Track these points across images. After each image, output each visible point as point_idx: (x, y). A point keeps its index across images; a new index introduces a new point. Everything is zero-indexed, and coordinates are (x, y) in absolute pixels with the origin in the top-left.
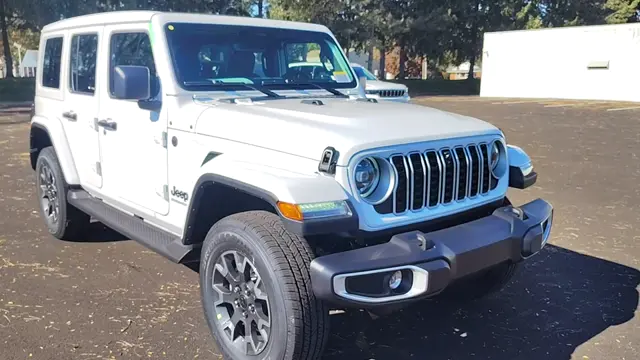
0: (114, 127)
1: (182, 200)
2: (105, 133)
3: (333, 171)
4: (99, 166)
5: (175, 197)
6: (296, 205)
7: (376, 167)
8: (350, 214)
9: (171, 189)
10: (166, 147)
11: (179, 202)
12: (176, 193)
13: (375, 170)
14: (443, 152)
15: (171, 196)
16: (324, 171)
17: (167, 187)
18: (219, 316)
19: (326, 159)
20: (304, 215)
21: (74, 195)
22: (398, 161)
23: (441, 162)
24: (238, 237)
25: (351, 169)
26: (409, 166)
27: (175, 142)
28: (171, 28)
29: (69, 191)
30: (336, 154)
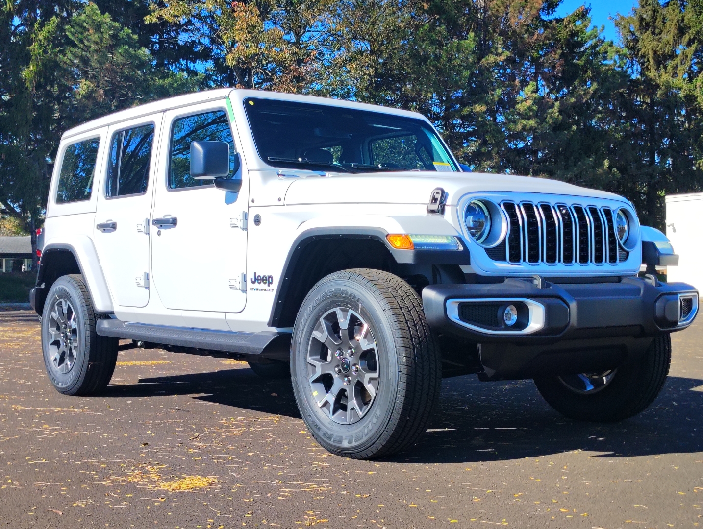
0: (174, 222)
1: (265, 286)
2: (159, 233)
3: (442, 211)
4: (147, 276)
5: (256, 285)
6: (407, 236)
7: (487, 213)
8: (461, 248)
9: (251, 276)
10: (245, 229)
11: (261, 290)
12: (257, 279)
13: (486, 217)
14: (559, 207)
15: (250, 285)
16: (433, 211)
17: (245, 277)
18: (315, 394)
19: (434, 200)
20: (416, 245)
21: (105, 324)
22: (510, 207)
23: (557, 216)
24: (342, 288)
25: (462, 209)
26: (521, 214)
27: (257, 221)
28: (251, 103)
29: (98, 321)
30: (444, 195)
